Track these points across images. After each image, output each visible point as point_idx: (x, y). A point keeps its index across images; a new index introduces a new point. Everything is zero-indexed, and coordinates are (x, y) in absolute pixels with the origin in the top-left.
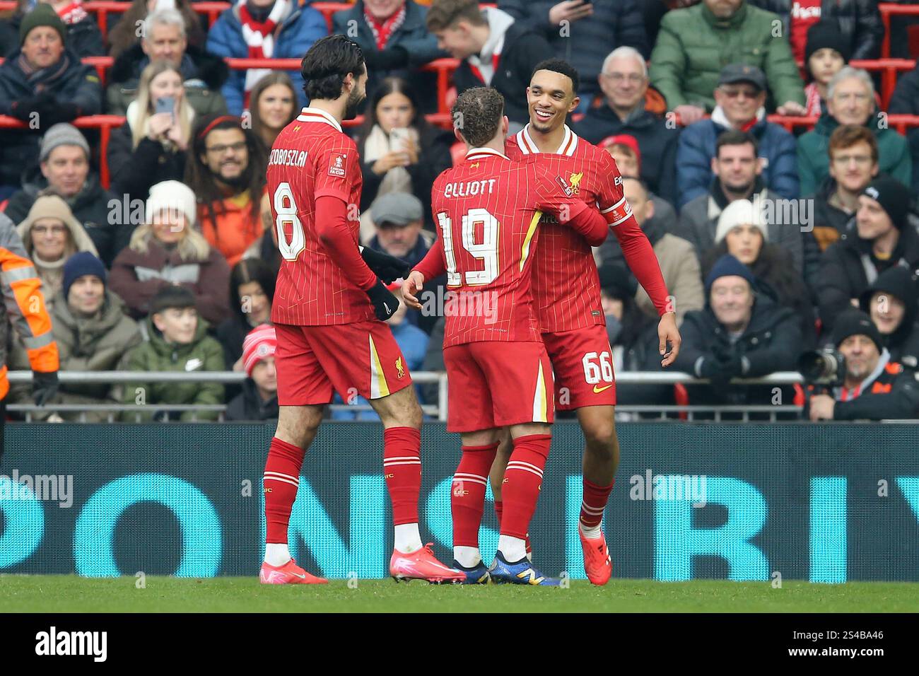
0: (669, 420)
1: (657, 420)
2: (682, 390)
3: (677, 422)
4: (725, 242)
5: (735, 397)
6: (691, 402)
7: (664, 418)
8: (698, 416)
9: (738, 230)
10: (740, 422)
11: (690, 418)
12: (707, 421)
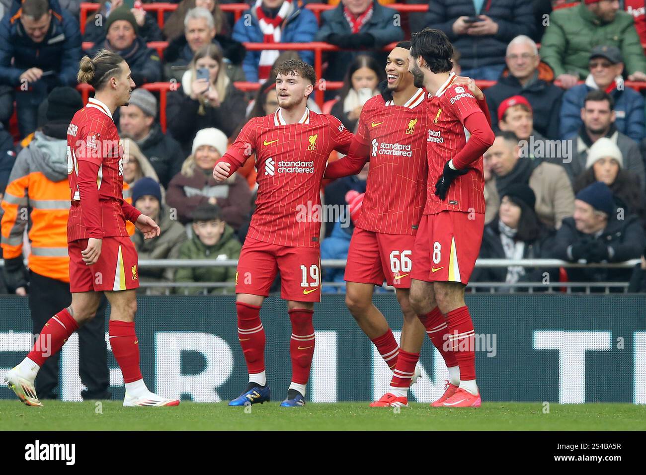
0: (554, 293)
1: (546, 292)
2: (563, 271)
3: (560, 294)
4: (592, 168)
5: (598, 276)
6: (570, 279)
7: (550, 291)
8: (574, 289)
9: (602, 161)
10: (603, 294)
11: (569, 291)
12: (581, 294)
